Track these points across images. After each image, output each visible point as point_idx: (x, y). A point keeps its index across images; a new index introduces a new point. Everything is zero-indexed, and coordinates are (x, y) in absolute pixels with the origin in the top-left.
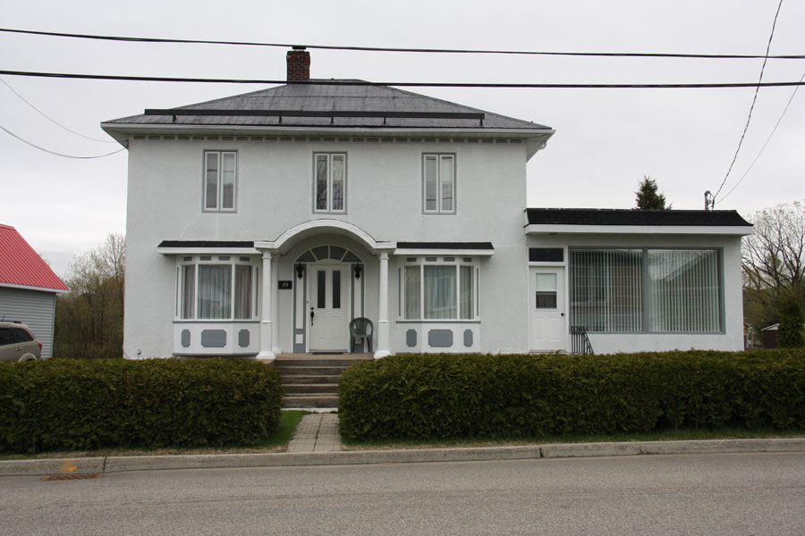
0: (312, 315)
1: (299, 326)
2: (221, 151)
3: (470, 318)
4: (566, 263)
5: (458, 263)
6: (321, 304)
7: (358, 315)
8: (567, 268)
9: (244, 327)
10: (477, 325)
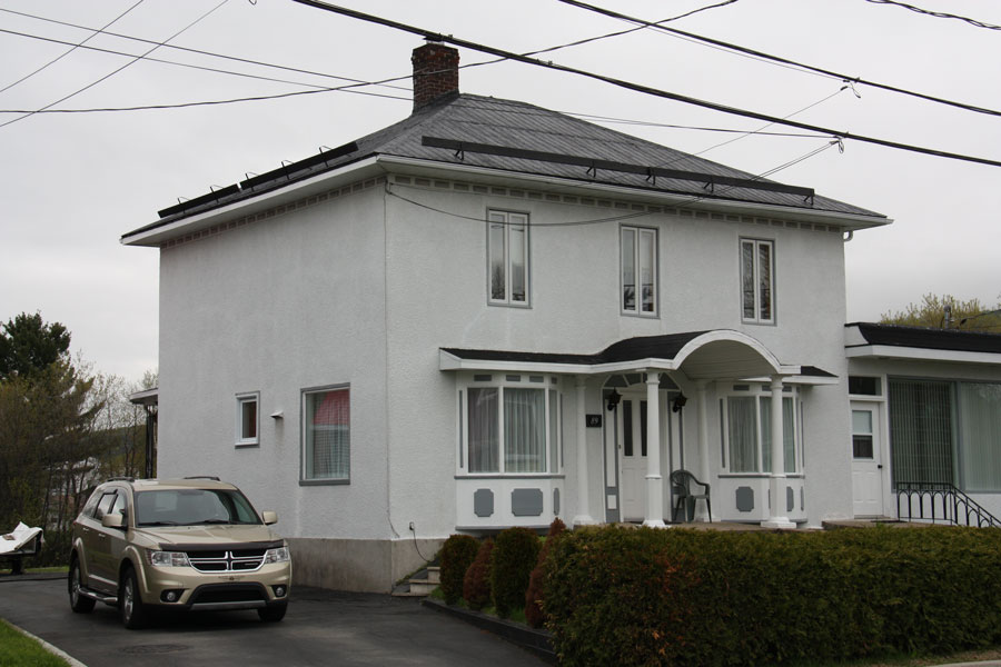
1: (612, 483)
2: (509, 212)
4: (884, 397)
7: (677, 467)
8: (886, 405)
10: (803, 481)
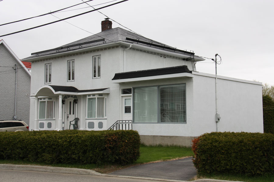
0: (68, 117)
2: (49, 64)
3: (103, 117)
4: (132, 94)
5: (96, 97)
6: (70, 114)
7: (76, 117)
8: (132, 96)
9: (49, 121)
10: (106, 120)
